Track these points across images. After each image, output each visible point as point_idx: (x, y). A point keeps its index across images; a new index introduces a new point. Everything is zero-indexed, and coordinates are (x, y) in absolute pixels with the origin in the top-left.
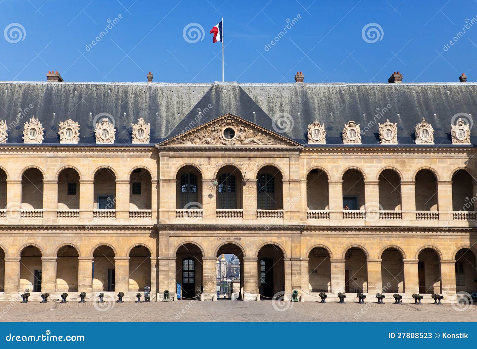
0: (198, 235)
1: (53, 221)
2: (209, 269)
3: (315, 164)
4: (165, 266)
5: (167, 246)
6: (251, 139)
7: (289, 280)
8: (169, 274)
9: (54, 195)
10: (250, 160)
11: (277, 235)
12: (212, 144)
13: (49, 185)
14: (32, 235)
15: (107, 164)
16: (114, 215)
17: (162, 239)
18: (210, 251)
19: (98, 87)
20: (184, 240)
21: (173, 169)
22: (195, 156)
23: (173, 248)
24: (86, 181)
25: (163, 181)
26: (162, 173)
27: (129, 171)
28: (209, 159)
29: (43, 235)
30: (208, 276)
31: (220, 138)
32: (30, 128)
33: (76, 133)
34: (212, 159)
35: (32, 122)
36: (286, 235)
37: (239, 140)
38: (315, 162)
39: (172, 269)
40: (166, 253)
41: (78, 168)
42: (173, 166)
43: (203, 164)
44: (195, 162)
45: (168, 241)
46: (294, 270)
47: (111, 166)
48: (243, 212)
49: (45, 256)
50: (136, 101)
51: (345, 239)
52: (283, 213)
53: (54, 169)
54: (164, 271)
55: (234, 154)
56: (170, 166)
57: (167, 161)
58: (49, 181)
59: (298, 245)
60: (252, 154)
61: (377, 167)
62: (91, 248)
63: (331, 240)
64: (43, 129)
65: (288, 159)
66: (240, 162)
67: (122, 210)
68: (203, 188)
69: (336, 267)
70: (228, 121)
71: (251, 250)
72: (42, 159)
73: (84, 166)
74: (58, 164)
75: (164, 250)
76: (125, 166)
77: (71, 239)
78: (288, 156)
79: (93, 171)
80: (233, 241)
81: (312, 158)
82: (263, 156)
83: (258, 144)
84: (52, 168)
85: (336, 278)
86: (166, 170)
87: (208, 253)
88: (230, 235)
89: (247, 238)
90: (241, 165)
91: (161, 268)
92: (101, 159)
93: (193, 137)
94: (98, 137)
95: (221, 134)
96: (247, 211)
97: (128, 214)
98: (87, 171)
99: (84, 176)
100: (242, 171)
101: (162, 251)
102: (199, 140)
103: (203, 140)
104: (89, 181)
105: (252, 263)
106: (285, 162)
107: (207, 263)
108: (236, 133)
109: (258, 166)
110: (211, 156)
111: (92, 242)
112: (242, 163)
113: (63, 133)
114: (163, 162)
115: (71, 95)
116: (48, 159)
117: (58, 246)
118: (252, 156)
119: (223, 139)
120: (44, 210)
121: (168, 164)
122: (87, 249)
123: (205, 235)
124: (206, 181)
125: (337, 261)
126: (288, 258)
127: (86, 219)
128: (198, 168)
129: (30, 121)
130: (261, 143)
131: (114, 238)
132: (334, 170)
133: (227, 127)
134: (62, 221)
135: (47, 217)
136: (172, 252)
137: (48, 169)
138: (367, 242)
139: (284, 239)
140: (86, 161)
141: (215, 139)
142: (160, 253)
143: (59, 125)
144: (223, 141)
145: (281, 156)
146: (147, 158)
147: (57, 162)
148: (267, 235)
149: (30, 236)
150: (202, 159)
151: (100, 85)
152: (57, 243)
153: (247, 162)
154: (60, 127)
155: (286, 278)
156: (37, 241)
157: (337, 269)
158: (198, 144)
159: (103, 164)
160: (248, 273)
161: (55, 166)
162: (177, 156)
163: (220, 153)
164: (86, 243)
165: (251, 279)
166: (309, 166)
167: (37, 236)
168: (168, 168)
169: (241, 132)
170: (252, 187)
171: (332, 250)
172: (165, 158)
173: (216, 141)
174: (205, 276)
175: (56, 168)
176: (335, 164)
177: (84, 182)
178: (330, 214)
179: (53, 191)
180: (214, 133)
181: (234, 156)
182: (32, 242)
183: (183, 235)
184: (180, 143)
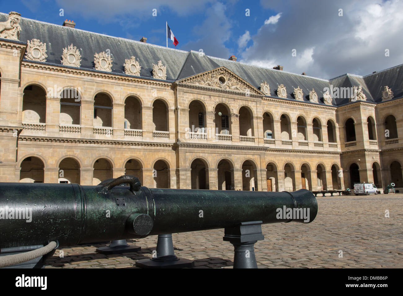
0: (206, 152)
1: (91, 136)
2: (213, 177)
3: (266, 109)
4: (183, 175)
5: (185, 159)
6: (236, 86)
7: (260, 184)
8: (187, 181)
9: (91, 114)
10: (234, 100)
11: (252, 153)
12: (212, 86)
13: (87, 105)
14: (71, 147)
15: (135, 93)
16: (141, 134)
17: (181, 155)
18: (213, 164)
19: (109, 38)
20: (196, 156)
21: (187, 101)
22: (201, 93)
23: (189, 161)
24: (119, 105)
25: (180, 110)
26: (179, 103)
27: (152, 100)
28: (210, 97)
29: (82, 148)
30: (212, 183)
31: (217, 83)
32: (69, 54)
33: (110, 64)
34: (212, 97)
35: (71, 49)
36: (257, 154)
37: (228, 86)
38: (266, 108)
39: (188, 178)
40: (184, 165)
41: (112, 93)
42: (186, 99)
43: (206, 100)
44: (201, 98)
45: (185, 156)
46: (263, 178)
47: (138, 94)
48: (231, 137)
49: (84, 167)
50: (142, 53)
51: (283, 157)
52: (254, 138)
53: (91, 92)
54: (183, 179)
55: (225, 95)
56: (185, 99)
57: (182, 95)
58: (87, 102)
59: (264, 160)
60: (236, 97)
61: (296, 114)
62: (123, 161)
63: (278, 158)
64: (81, 56)
65: (255, 103)
66: (229, 101)
67: (148, 131)
68: (207, 117)
69: (280, 176)
70: (222, 72)
71: (238, 164)
72: (80, 81)
73: (116, 92)
74: (95, 88)
75: (182, 163)
76: (149, 96)
77: (106, 153)
78: (255, 101)
79: (124, 97)
80: (226, 157)
81: (265, 105)
82: (242, 99)
83: (239, 90)
84: (89, 90)
85: (281, 183)
86: (181, 101)
87: (212, 166)
88: (226, 153)
89: (235, 155)
90: (230, 104)
91: (181, 177)
92: (130, 88)
93: (200, 80)
94: (128, 70)
95: (217, 80)
96: (234, 136)
97: (151, 134)
98: (119, 96)
99: (116, 100)
100: (230, 108)
101: (182, 164)
102: (203, 83)
103: (207, 83)
104: (121, 105)
105: (239, 173)
106: (254, 105)
107: (211, 173)
108: (226, 81)
109: (239, 105)
110: (212, 95)
111: (124, 155)
112: (230, 102)
113: (98, 62)
114: (180, 96)
115: (90, 40)
116: (86, 82)
117: (95, 158)
118: (236, 98)
119: (219, 84)
120: (82, 126)
121: (183, 97)
122: (121, 161)
123: (210, 152)
124: (209, 112)
125: (281, 172)
126: (259, 169)
127: (119, 136)
128: (203, 102)
129: (69, 48)
130: (241, 90)
131: (142, 153)
132: (276, 113)
133: (220, 76)
134: (98, 137)
135: (85, 133)
136: (188, 165)
137: (85, 91)
138: (294, 159)
139: (256, 156)
140: (119, 89)
141: (214, 83)
142: (180, 165)
143: (95, 56)
144: (218, 85)
145: (252, 100)
146: (165, 91)
147: (94, 86)
148: (247, 153)
149: (69, 148)
150: (206, 96)
151: (110, 38)
152: (94, 155)
153: (233, 102)
154: (95, 57)
155: (258, 183)
156: (76, 154)
157: (280, 177)
158: (203, 85)
159: (132, 92)
160: (237, 180)
161: (92, 89)
162: (189, 92)
163: (217, 94)
164: (119, 156)
165: (238, 184)
166: (264, 110)
167: (75, 149)
168: (183, 100)
169: (229, 80)
170: (237, 119)
171: (278, 164)
172: (181, 92)
173: (215, 84)
174: (211, 183)
175: (92, 91)
176: (276, 110)
177: (117, 105)
178: (276, 142)
179: (90, 110)
180: (213, 79)
181: (226, 97)
182: (71, 154)
183: (196, 151)
184: (191, 82)
